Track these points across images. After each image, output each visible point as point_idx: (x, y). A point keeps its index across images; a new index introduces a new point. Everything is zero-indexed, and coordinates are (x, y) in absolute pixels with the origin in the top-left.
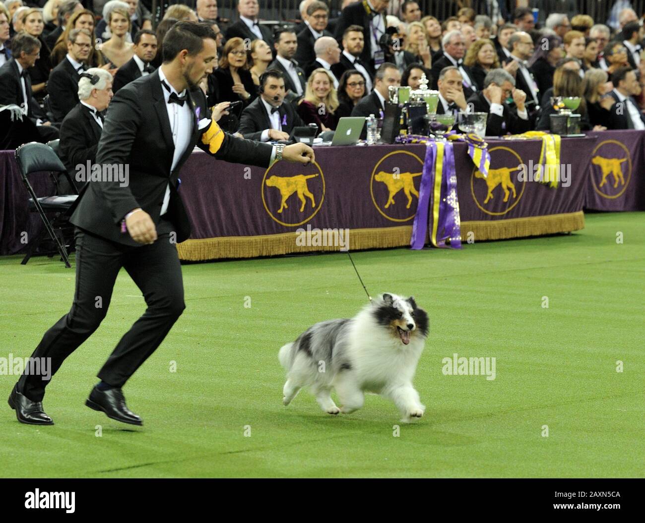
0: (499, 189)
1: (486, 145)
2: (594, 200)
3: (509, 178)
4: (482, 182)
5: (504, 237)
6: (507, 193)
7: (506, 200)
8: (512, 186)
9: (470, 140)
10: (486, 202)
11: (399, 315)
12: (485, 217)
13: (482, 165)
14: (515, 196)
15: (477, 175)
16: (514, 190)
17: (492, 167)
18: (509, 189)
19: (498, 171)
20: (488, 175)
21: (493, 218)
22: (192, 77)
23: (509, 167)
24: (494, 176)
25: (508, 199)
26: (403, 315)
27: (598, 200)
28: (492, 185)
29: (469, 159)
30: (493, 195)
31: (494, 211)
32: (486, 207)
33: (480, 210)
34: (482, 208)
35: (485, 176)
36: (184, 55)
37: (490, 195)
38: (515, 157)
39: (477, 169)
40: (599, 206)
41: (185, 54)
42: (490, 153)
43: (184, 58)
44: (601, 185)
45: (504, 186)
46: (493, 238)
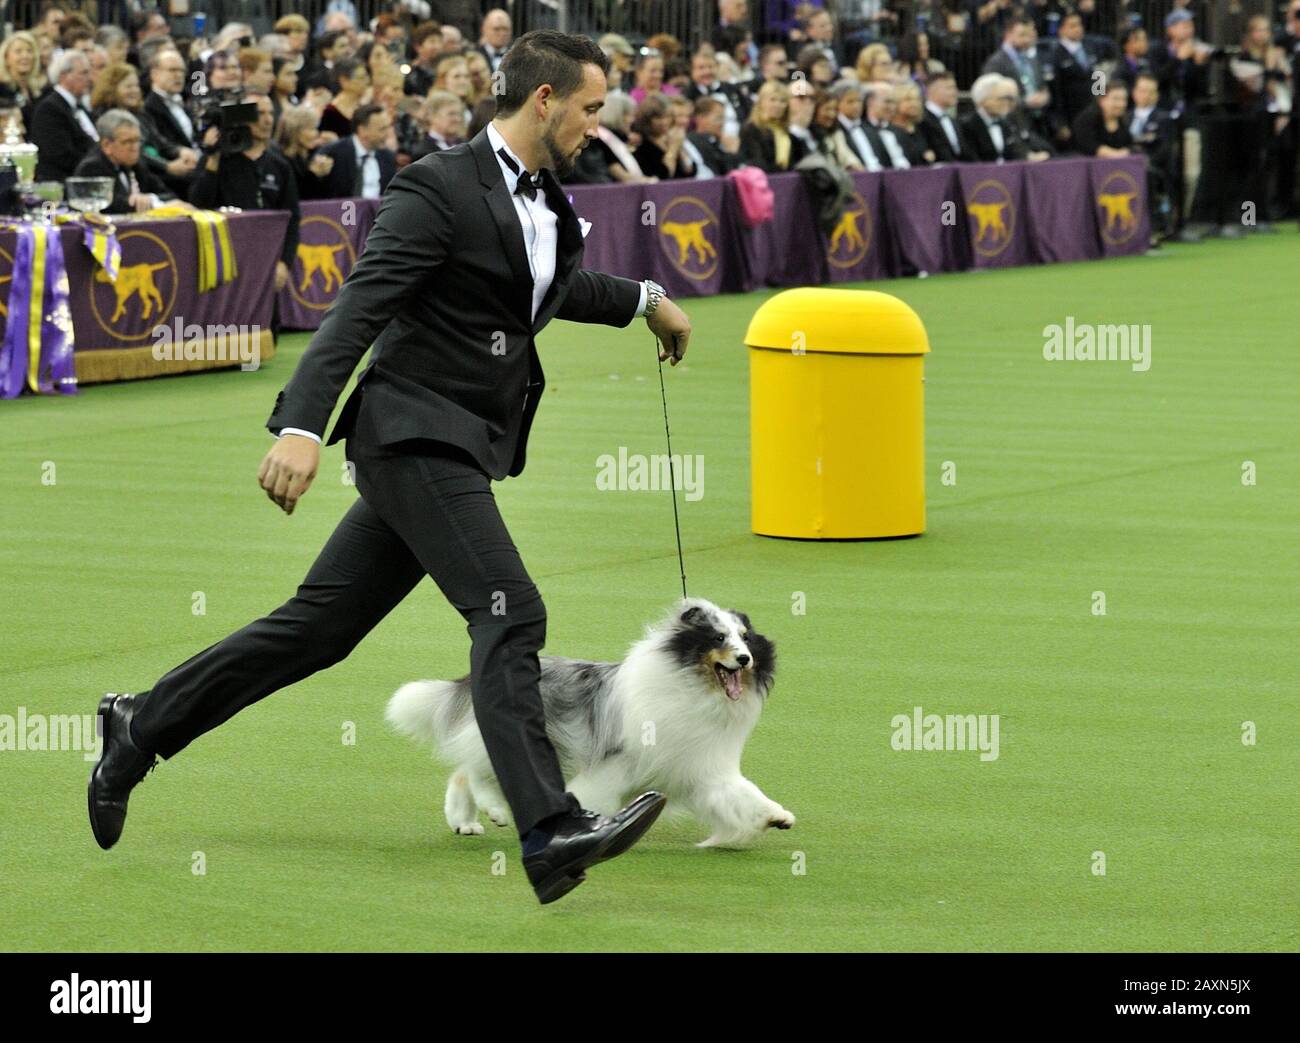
0: (134, 300)
1: (113, 229)
2: (291, 313)
3: (151, 281)
4: (108, 289)
5: (143, 373)
6: (148, 304)
7: (146, 315)
8: (156, 293)
9: (88, 222)
10: (115, 319)
11: (718, 639)
12: (114, 344)
13: (108, 260)
14: (160, 308)
15: (100, 277)
16: (159, 300)
17: (124, 263)
18: (151, 298)
19: (134, 270)
20: (117, 276)
21: (127, 345)
22: (559, 142)
23: (151, 262)
24: (128, 278)
25: (151, 313)
26: (726, 640)
27: (297, 312)
28: (123, 292)
29: (86, 252)
30: (127, 309)
31: (129, 332)
32: (115, 327)
33: (106, 333)
34: (110, 331)
35: (113, 278)
36: (544, 97)
37: (121, 309)
38: (160, 248)
39: (99, 267)
40: (300, 322)
41: (546, 92)
42: (122, 243)
43: (545, 103)
44: (303, 288)
45: (143, 294)
46: (126, 376)
